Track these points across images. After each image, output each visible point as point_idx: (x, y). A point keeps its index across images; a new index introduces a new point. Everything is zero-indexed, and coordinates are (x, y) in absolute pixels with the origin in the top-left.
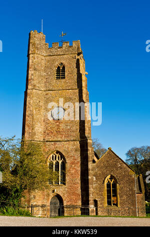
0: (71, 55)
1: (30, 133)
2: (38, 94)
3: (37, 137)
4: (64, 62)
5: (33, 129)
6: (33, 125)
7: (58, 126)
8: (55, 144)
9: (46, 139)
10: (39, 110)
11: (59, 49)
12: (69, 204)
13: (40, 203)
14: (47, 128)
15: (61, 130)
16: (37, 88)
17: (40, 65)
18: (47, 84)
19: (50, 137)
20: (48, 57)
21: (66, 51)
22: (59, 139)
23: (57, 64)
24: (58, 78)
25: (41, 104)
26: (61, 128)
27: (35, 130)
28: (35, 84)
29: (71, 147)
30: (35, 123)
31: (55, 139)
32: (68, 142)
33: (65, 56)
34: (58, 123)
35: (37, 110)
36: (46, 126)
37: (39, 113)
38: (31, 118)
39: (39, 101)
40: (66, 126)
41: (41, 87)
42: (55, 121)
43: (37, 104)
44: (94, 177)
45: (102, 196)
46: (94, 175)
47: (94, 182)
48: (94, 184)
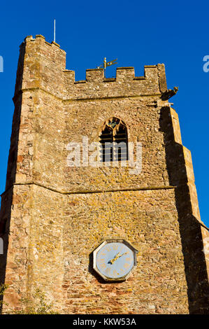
0: (142, 99)
2: (47, 201)
4: (122, 115)
10: (50, 250)
11: (106, 85)
16: (44, 183)
17: (51, 121)
21: (128, 90)
28: (38, 169)
33: (125, 101)
34: (113, 294)
35: (44, 248)
36: (71, 302)
37: (51, 260)
38: (23, 274)
39: (51, 222)
40: (142, 301)
41: (56, 182)
42: (103, 285)
43: (42, 229)
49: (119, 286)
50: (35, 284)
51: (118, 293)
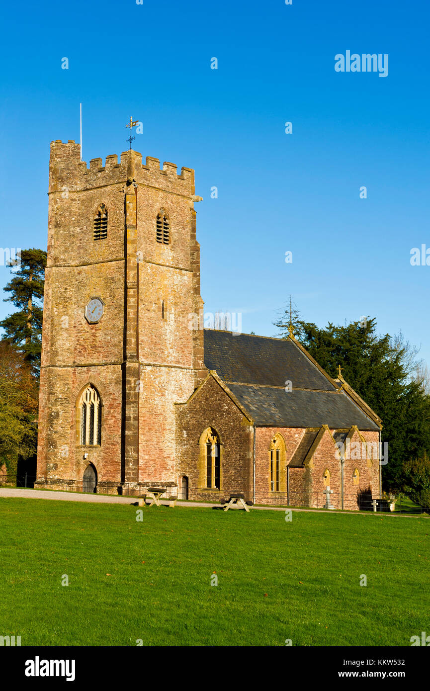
0: (117, 186)
1: (48, 352)
2: (63, 275)
3: (60, 358)
4: (105, 201)
5: (52, 345)
6: (53, 337)
7: (94, 335)
8: (88, 371)
9: (78, 362)
10: (65, 307)
11: (99, 174)
12: (105, 479)
13: (67, 477)
14: (78, 340)
15: (98, 344)
16: (61, 263)
17: (67, 214)
18: (82, 251)
19: (82, 358)
20: (84, 193)
21: (111, 178)
22: (95, 361)
23: (96, 206)
24: (97, 238)
25: (68, 294)
26: (98, 339)
27: (58, 346)
28: (57, 255)
29: (110, 376)
30: (58, 333)
31: (90, 362)
32: (106, 367)
33: (108, 188)
34: (93, 331)
35: (61, 306)
36: (77, 336)
37: (65, 313)
38: (49, 324)
39: (66, 289)
40: (106, 334)
41: (71, 259)
42: (90, 326)
43: (60, 295)
44: (185, 432)
45: (195, 468)
46: (184, 428)
47: (184, 440)
48: (185, 445)
49: (97, 325)
50: (56, 329)
51: (96, 330)
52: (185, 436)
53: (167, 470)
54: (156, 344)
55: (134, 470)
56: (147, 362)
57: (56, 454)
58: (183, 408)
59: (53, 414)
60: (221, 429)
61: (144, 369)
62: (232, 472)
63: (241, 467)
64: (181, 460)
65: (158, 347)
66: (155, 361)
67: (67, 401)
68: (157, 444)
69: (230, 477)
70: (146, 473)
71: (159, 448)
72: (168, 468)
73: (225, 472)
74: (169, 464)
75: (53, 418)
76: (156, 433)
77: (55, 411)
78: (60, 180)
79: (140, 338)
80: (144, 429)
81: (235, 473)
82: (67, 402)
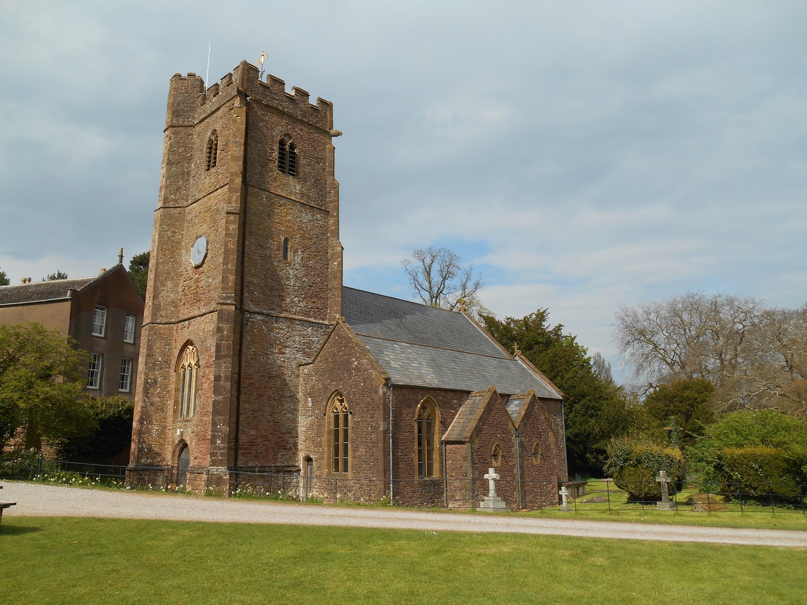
3: (163, 313)
5: (154, 298)
9: (181, 316)
12: (196, 463)
14: (184, 290)
20: (200, 125)
22: (196, 312)
23: (209, 135)
24: (208, 168)
26: (201, 285)
27: (161, 299)
29: (208, 328)
30: (162, 283)
31: (191, 313)
34: (197, 276)
38: (154, 274)
42: (195, 270)
44: (309, 399)
45: (320, 446)
46: (309, 394)
47: (309, 410)
48: (309, 416)
49: (200, 268)
51: (199, 274)
52: (310, 404)
53: (286, 449)
54: (272, 289)
55: (222, 449)
56: (258, 310)
57: (150, 432)
58: (309, 369)
59: (149, 381)
60: (349, 391)
61: (251, 318)
62: (362, 450)
63: (374, 443)
64: (305, 437)
65: (275, 293)
66: (269, 309)
67: (168, 364)
68: (270, 415)
69: (360, 457)
70: (251, 453)
71: (273, 420)
72: (288, 447)
73: (354, 451)
74: (289, 442)
75: (150, 385)
76: (268, 400)
77: (152, 377)
78: (176, 115)
79: (247, 279)
80: (250, 395)
81: (366, 452)
82: (168, 366)
